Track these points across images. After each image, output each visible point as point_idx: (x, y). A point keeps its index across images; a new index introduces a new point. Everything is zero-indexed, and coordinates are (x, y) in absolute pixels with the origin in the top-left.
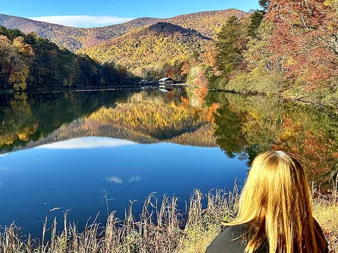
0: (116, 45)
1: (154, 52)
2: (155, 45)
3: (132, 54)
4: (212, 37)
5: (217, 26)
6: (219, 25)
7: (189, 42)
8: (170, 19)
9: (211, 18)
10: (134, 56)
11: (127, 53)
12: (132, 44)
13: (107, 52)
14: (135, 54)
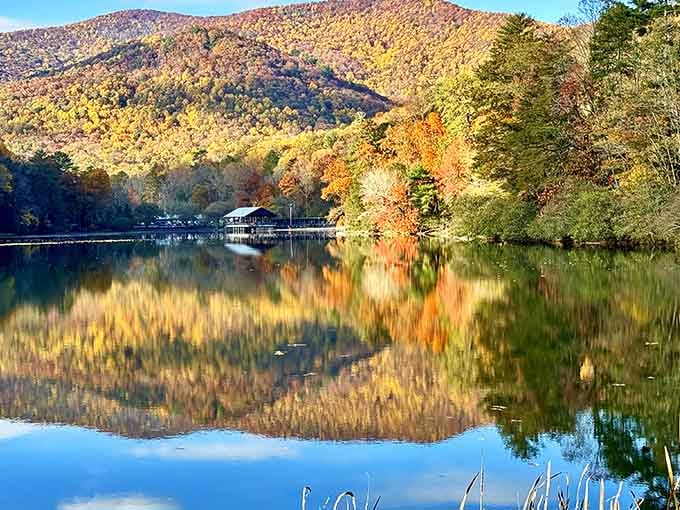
0: (47, 98)
1: (183, 123)
2: (185, 101)
3: (107, 127)
4: (366, 83)
5: (378, 47)
6: (384, 45)
7: (297, 96)
8: (227, 18)
9: (360, 23)
10: (114, 136)
11: (87, 127)
12: (104, 93)
13: (16, 120)
14: (117, 129)
